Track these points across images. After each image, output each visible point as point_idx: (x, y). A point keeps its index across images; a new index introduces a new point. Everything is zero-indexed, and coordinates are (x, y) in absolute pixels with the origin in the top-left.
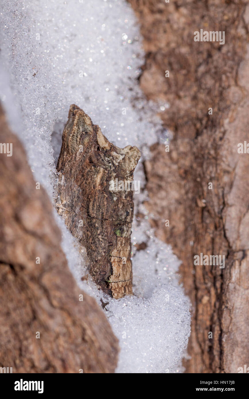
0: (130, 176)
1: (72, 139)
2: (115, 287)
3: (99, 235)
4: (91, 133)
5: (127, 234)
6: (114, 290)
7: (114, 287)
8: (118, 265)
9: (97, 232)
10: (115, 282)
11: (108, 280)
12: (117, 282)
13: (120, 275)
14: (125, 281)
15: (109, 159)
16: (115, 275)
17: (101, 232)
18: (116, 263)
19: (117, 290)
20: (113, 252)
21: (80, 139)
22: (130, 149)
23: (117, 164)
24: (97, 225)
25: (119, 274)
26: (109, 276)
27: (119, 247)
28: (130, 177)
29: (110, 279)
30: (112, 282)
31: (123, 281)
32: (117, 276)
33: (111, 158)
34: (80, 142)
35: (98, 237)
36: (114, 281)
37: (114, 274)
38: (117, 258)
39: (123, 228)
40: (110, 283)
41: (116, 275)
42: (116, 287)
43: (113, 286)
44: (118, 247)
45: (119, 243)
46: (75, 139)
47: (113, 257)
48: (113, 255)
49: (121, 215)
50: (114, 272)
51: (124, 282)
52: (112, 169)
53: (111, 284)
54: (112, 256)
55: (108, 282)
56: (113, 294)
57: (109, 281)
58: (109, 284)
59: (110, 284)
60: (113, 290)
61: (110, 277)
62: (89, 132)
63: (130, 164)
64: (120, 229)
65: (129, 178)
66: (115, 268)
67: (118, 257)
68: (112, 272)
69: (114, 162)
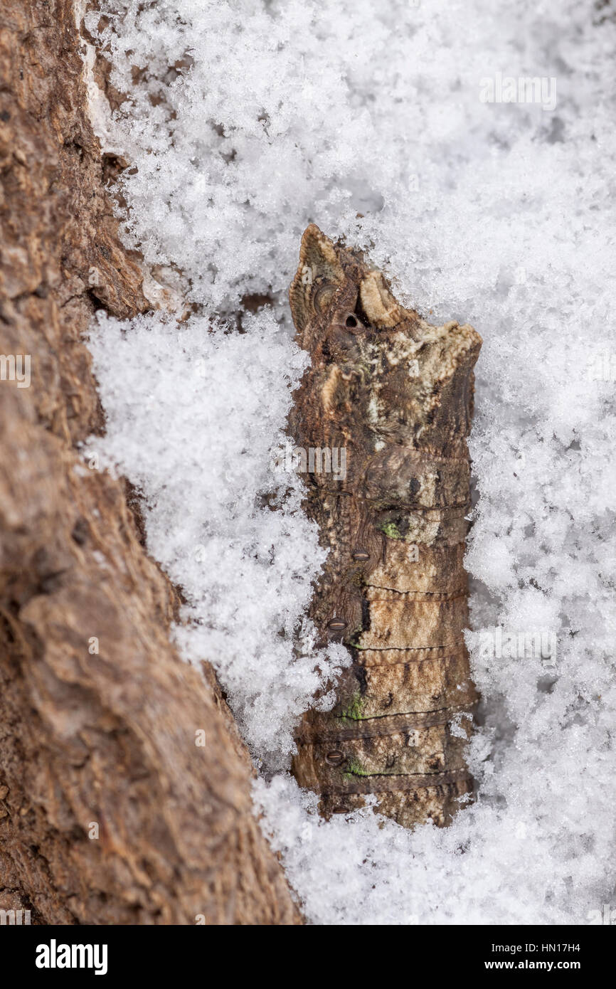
0: (431, 393)
1: (296, 294)
2: (375, 661)
3: (330, 529)
4: (337, 283)
5: (419, 535)
6: (372, 668)
7: (371, 662)
8: (388, 608)
9: (326, 523)
10: (375, 650)
11: (355, 643)
12: (381, 650)
13: (389, 633)
14: (408, 650)
15: (376, 349)
16: (376, 633)
17: (336, 524)
18: (382, 602)
19: (382, 669)
20: (371, 577)
21: (310, 295)
22: (451, 330)
23: (394, 362)
24: (326, 505)
25: (386, 629)
26: (356, 633)
27: (392, 566)
28: (431, 397)
29: (362, 641)
30: (365, 647)
31: (400, 650)
32: (381, 637)
33: (385, 346)
34: (310, 301)
35: (327, 536)
36: (372, 647)
37: (373, 630)
38: (385, 591)
39: (407, 520)
40: (360, 650)
41: (379, 632)
42: (378, 661)
43: (367, 657)
44: (389, 564)
45: (394, 555)
46: (301, 295)
47: (372, 588)
48: (372, 583)
49: (395, 487)
50: (372, 625)
51: (403, 653)
52: (375, 373)
53: (363, 654)
54: (369, 586)
55: (356, 648)
56: (369, 679)
57: (357, 646)
58: (357, 653)
59: (360, 653)
60: (368, 669)
61: (360, 635)
62: (332, 279)
63: (441, 365)
64: (398, 522)
65: (428, 399)
66: (376, 615)
67: (388, 590)
68: (369, 624)
69: (390, 355)
